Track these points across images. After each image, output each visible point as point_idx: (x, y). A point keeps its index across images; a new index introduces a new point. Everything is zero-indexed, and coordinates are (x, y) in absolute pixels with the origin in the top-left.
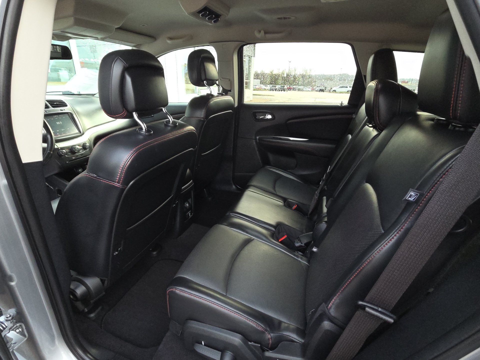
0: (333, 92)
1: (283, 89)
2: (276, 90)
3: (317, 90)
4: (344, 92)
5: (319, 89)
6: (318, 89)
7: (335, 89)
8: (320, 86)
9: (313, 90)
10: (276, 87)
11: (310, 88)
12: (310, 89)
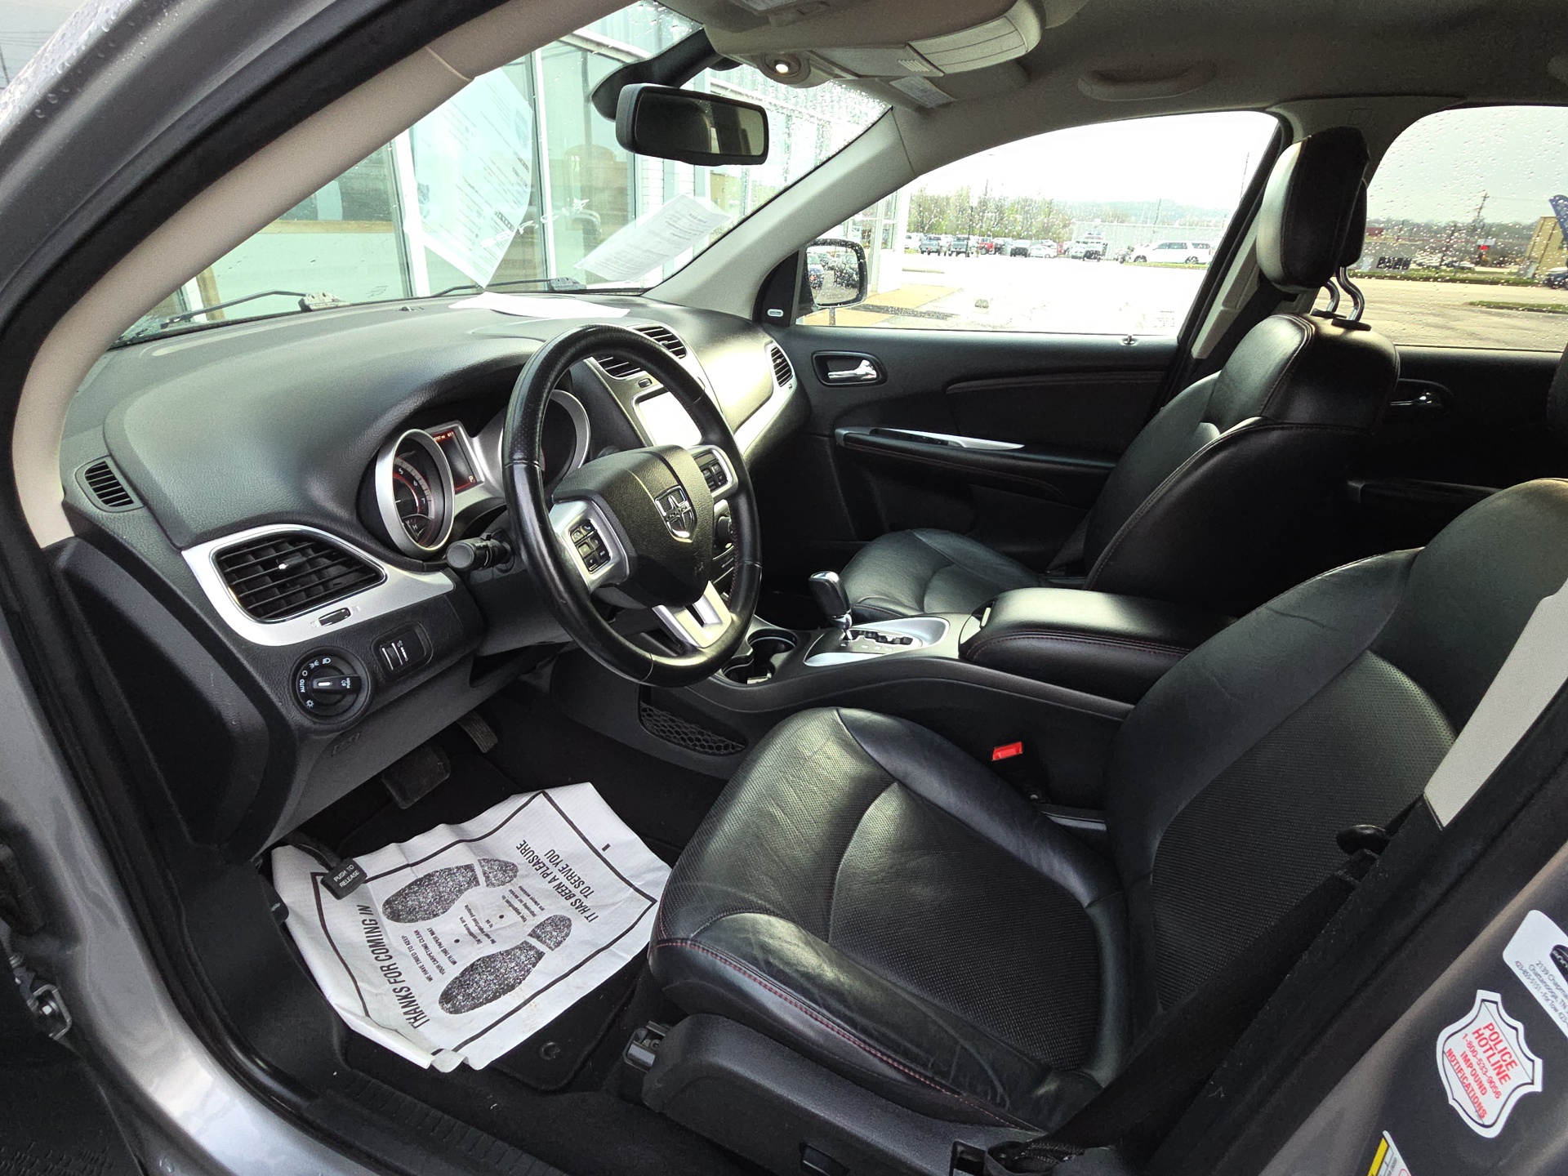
0: (1135, 261)
1: (964, 250)
2: (938, 252)
3: (1074, 254)
4: (1174, 265)
5: (1081, 250)
6: (1079, 250)
7: (1141, 254)
8: (1086, 240)
9: (1062, 253)
10: (941, 243)
11: (1052, 245)
12: (1053, 253)
